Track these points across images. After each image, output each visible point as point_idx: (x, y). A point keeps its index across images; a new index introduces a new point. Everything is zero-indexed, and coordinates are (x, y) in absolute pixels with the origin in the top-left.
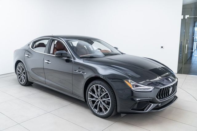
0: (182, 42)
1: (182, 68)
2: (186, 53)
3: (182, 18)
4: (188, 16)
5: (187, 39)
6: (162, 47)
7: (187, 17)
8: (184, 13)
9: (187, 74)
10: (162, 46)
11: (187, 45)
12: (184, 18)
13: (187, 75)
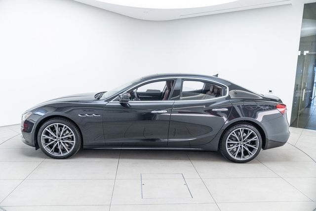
0: (297, 85)
1: (296, 119)
2: (303, 100)
3: (300, 55)
4: (308, 52)
5: (304, 82)
6: (270, 91)
7: (306, 53)
8: (302, 48)
9: (304, 128)
11: (304, 90)
12: (302, 54)
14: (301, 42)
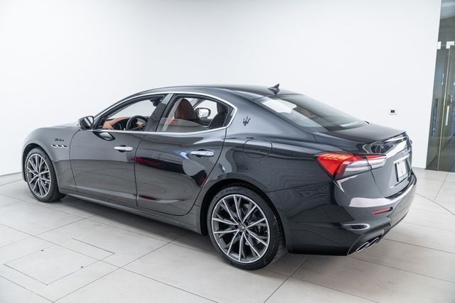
0: (437, 100)
1: (436, 157)
2: (447, 124)
3: (439, 48)
4: (452, 43)
5: (448, 94)
6: (393, 111)
7: (449, 44)
8: (443, 37)
9: (449, 171)
10: (393, 109)
11: (448, 107)
12: (443, 48)
13: (447, 173)
14: (441, 27)
